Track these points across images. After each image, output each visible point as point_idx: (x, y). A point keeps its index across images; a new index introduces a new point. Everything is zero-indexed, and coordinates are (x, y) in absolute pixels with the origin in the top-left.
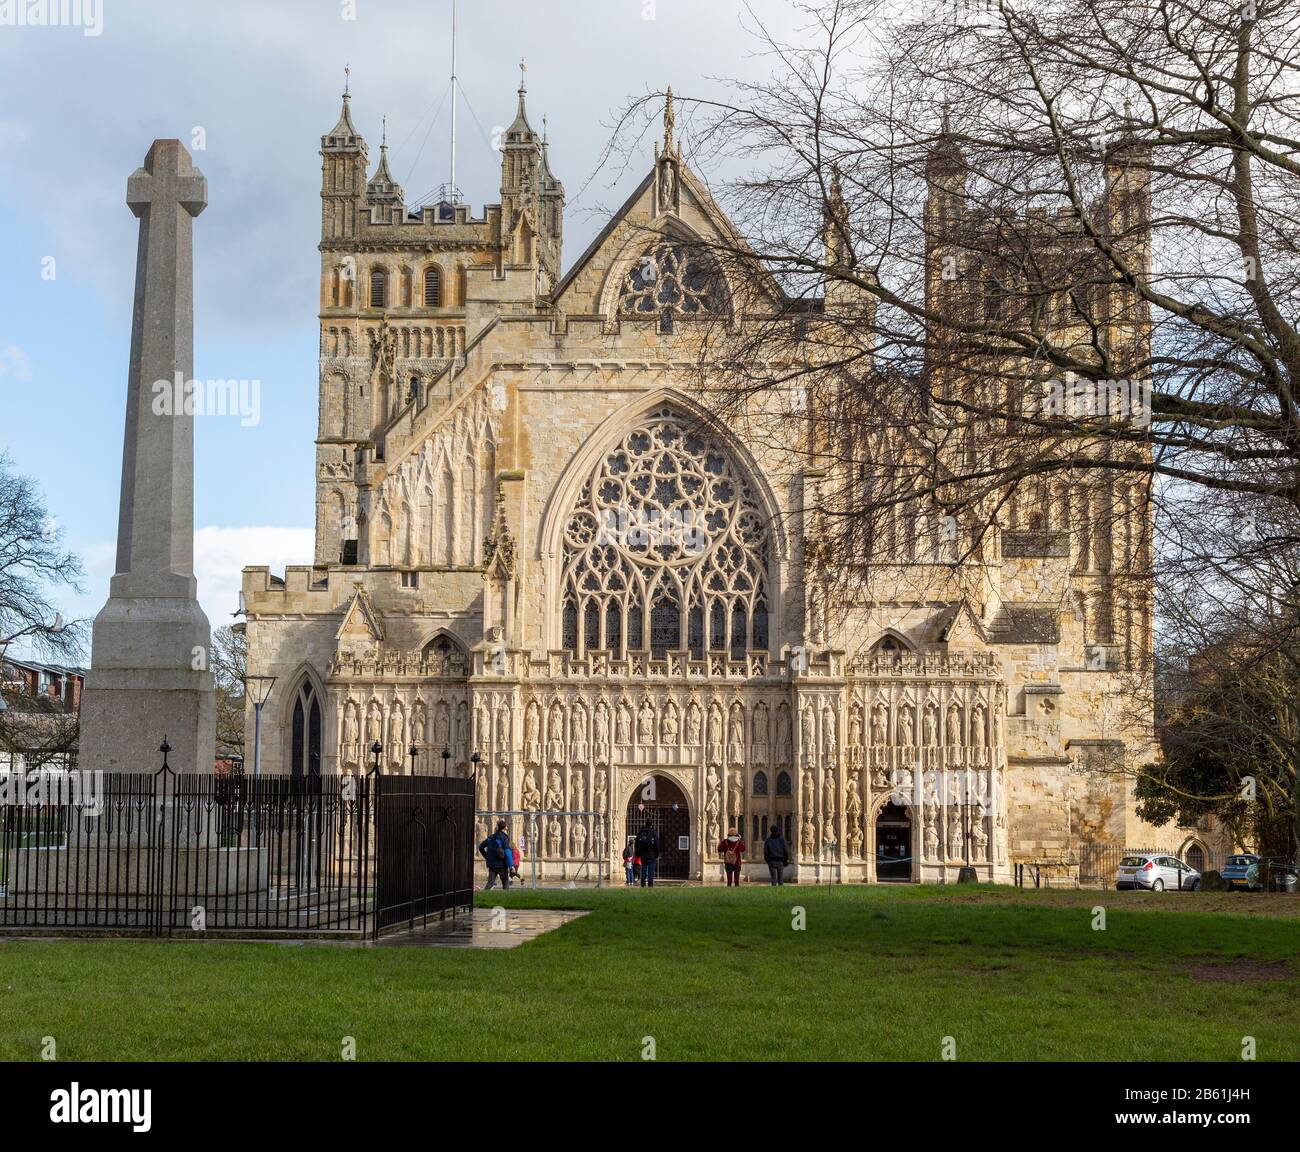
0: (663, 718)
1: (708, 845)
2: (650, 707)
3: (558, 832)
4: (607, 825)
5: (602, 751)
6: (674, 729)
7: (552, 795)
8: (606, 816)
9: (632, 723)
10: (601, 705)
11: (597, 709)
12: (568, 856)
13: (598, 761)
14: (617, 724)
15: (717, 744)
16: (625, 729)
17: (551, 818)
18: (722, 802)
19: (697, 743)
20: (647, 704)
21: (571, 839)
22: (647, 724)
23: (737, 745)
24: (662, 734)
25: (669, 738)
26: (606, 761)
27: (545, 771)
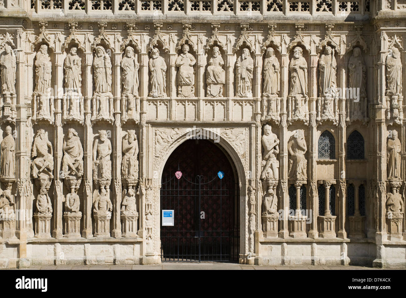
0: (208, 64)
1: (264, 221)
2: (192, 51)
3: (76, 206)
4: (138, 198)
5: (132, 105)
6: (222, 79)
7: (68, 159)
8: (137, 187)
9: (168, 72)
10: (130, 48)
11: (125, 53)
12: (90, 236)
13: (126, 117)
14: (150, 73)
15: (274, 98)
16: (160, 78)
17: (67, 190)
18: (281, 168)
19: (250, 96)
20: (187, 48)
21: (93, 213)
22: (187, 72)
23: (299, 97)
24: (206, 86)
25: (215, 90)
26: (136, 117)
27: (60, 130)
